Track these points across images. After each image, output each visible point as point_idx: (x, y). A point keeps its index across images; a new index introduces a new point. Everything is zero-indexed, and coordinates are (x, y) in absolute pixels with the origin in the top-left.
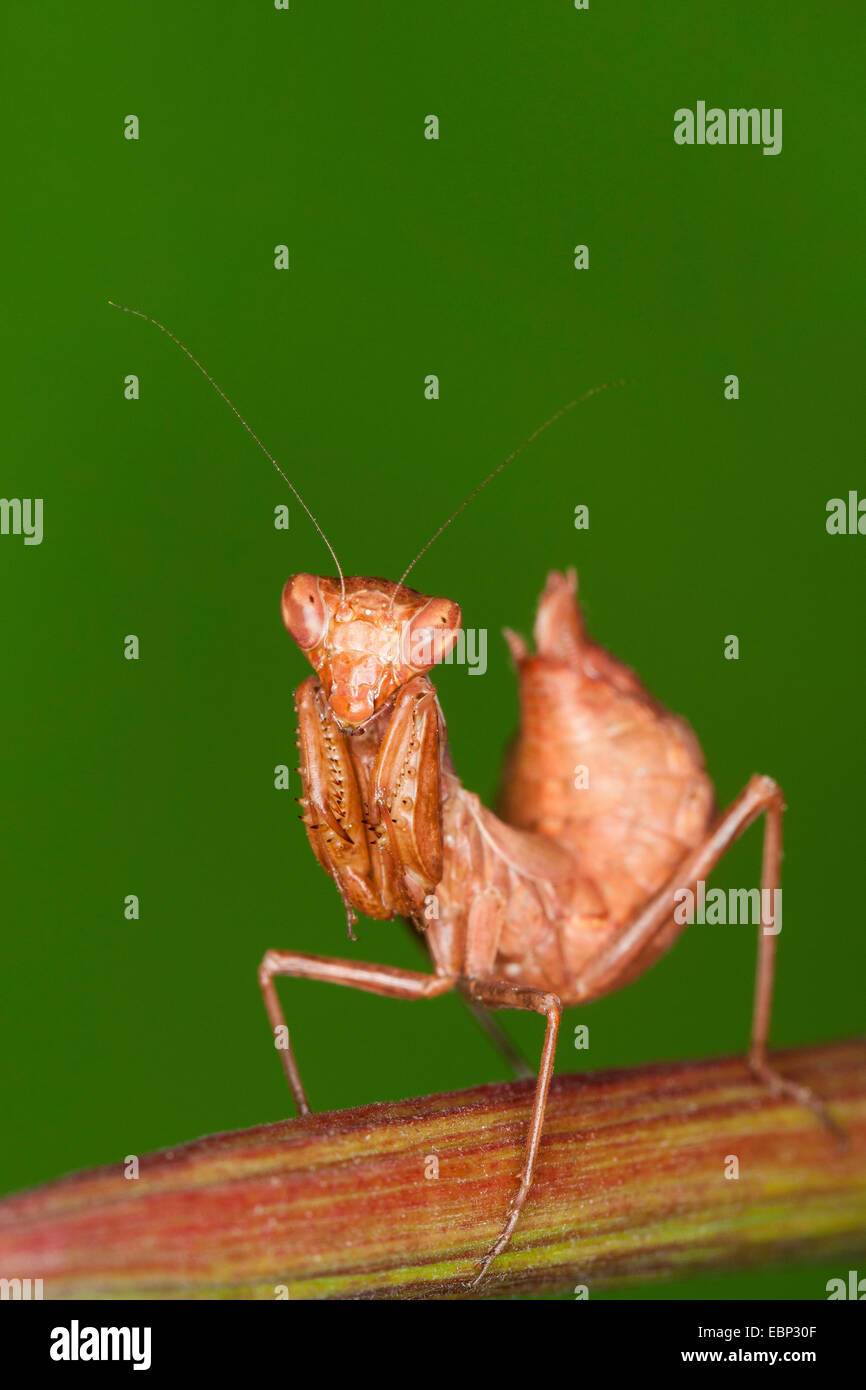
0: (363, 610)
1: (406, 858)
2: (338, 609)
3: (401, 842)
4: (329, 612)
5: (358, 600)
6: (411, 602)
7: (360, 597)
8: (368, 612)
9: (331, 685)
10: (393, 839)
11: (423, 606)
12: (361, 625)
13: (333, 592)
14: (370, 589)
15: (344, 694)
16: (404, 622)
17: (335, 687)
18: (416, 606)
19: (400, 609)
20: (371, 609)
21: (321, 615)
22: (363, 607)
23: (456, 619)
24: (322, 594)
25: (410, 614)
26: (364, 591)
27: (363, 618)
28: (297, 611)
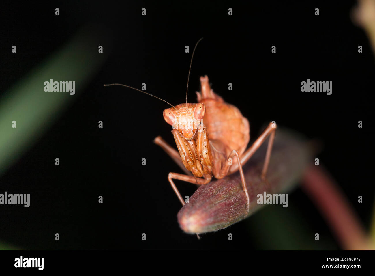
0: (182, 113)
1: (207, 164)
2: (177, 115)
3: (206, 162)
4: (175, 116)
5: (181, 111)
6: (192, 107)
7: (181, 110)
8: (184, 113)
9: (182, 132)
10: (204, 161)
11: (195, 107)
12: (184, 117)
13: (174, 111)
14: (182, 107)
15: (186, 133)
16: (193, 112)
17: (183, 132)
18: (194, 107)
19: (190, 109)
20: (184, 112)
21: (174, 117)
22: (183, 112)
23: (204, 107)
24: (172, 112)
25: (193, 110)
26: (181, 108)
27: (183, 115)
28: (168, 118)
